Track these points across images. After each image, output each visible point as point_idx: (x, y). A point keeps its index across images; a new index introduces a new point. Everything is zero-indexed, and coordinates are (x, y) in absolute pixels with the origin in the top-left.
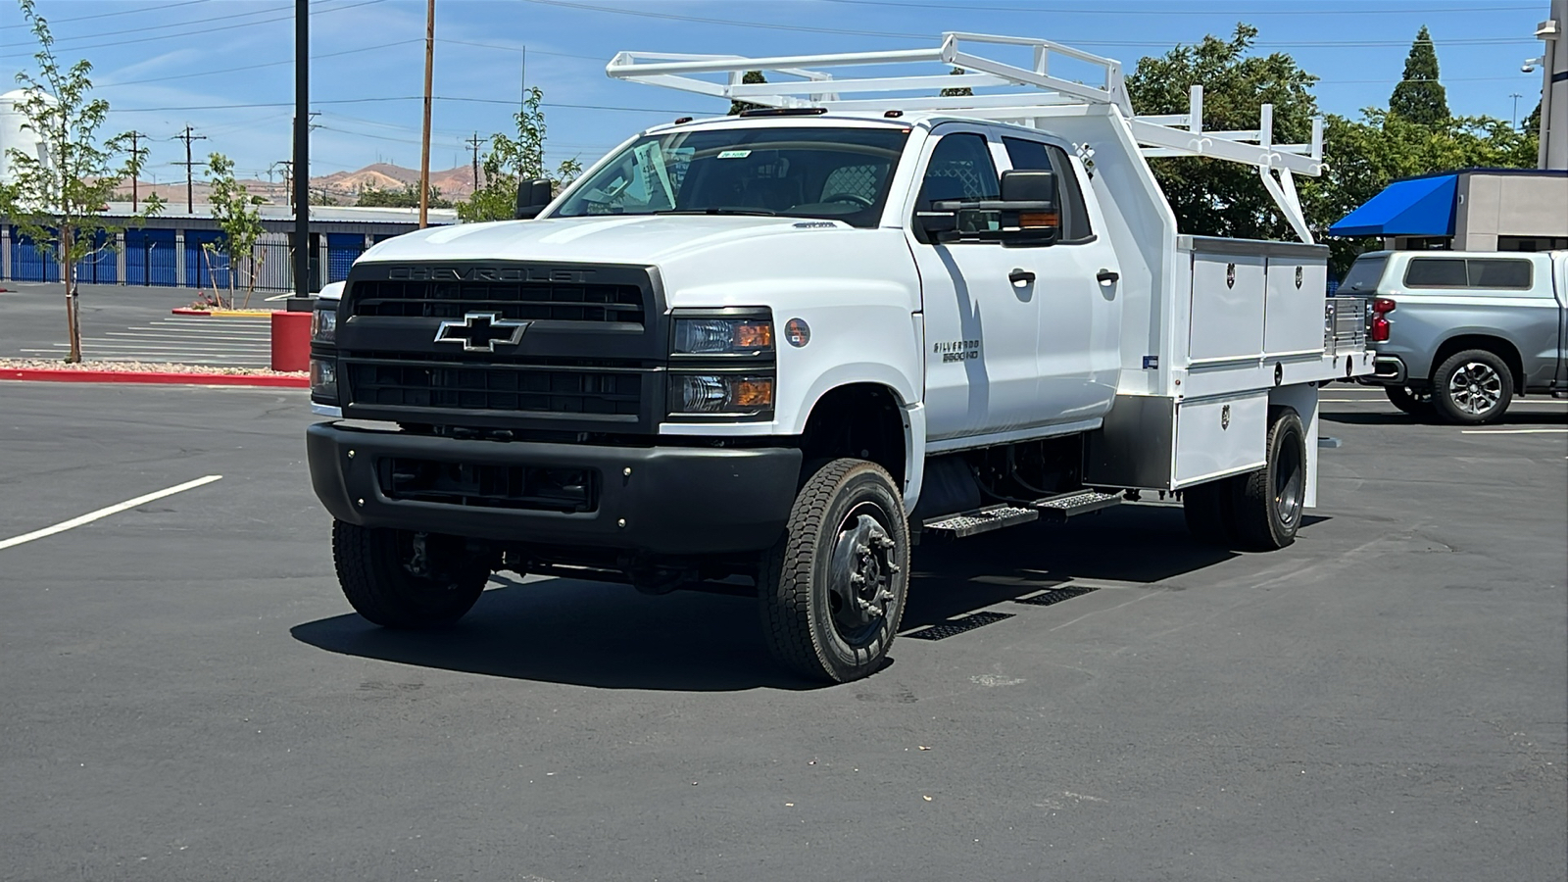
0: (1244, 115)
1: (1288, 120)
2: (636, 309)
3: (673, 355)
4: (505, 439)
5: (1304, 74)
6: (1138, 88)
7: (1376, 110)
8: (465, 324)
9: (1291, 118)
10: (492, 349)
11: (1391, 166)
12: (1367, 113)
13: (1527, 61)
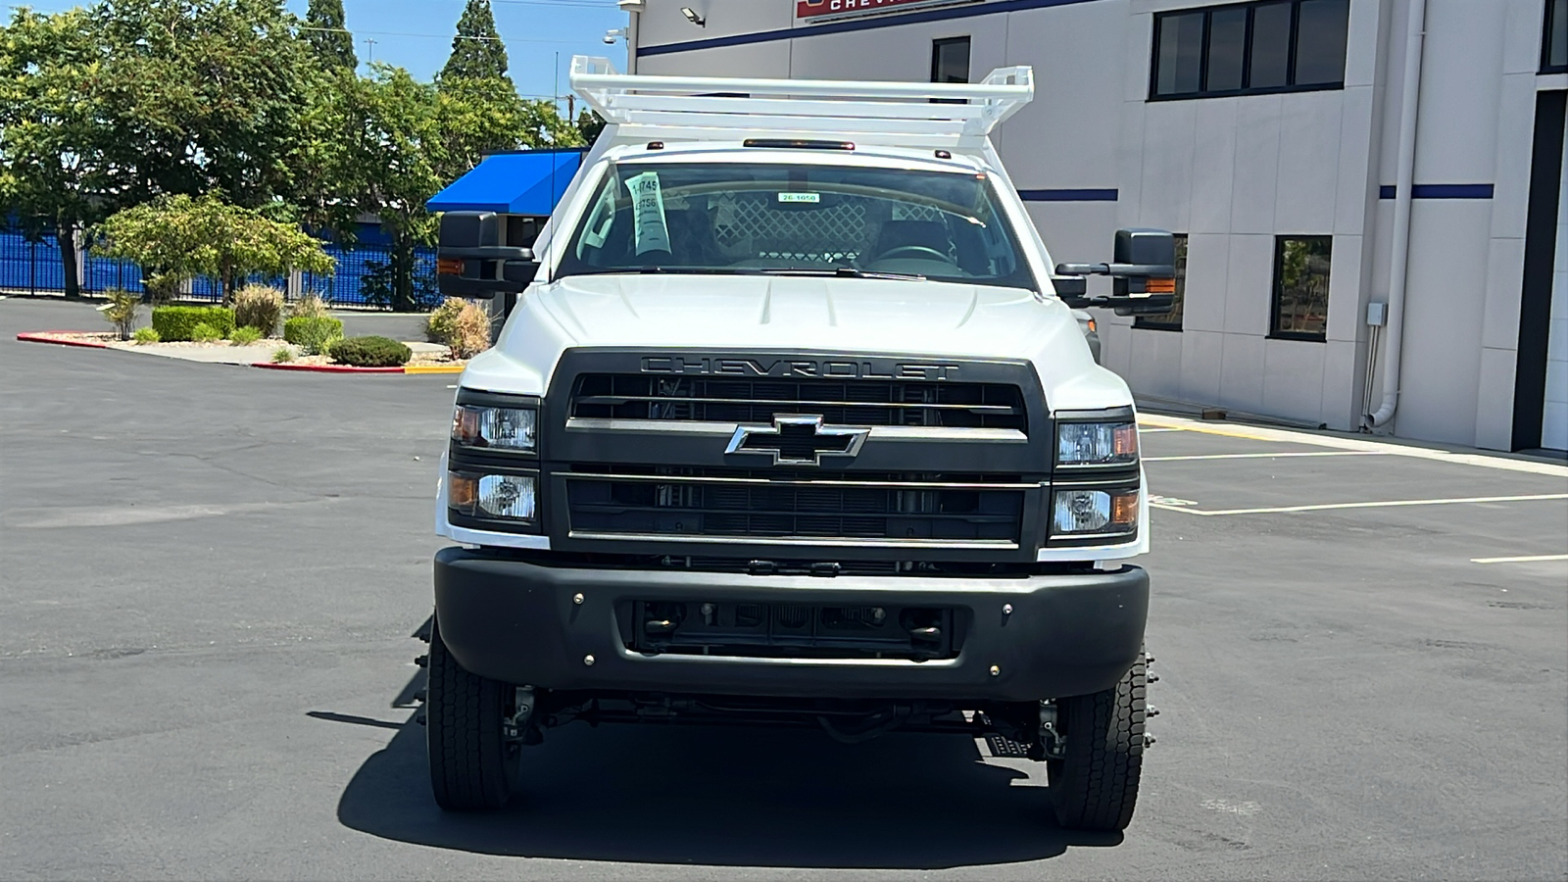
0: (246, 62)
1: (291, 70)
2: (1012, 413)
3: (1058, 467)
4: (834, 573)
5: (296, 19)
6: (106, 19)
7: (384, 64)
8: (774, 430)
9: (293, 67)
10: (818, 464)
11: (405, 127)
12: (375, 68)
13: (610, 31)
